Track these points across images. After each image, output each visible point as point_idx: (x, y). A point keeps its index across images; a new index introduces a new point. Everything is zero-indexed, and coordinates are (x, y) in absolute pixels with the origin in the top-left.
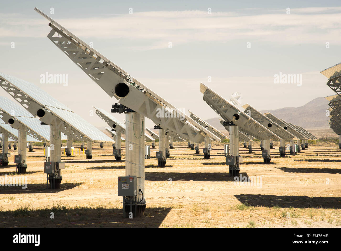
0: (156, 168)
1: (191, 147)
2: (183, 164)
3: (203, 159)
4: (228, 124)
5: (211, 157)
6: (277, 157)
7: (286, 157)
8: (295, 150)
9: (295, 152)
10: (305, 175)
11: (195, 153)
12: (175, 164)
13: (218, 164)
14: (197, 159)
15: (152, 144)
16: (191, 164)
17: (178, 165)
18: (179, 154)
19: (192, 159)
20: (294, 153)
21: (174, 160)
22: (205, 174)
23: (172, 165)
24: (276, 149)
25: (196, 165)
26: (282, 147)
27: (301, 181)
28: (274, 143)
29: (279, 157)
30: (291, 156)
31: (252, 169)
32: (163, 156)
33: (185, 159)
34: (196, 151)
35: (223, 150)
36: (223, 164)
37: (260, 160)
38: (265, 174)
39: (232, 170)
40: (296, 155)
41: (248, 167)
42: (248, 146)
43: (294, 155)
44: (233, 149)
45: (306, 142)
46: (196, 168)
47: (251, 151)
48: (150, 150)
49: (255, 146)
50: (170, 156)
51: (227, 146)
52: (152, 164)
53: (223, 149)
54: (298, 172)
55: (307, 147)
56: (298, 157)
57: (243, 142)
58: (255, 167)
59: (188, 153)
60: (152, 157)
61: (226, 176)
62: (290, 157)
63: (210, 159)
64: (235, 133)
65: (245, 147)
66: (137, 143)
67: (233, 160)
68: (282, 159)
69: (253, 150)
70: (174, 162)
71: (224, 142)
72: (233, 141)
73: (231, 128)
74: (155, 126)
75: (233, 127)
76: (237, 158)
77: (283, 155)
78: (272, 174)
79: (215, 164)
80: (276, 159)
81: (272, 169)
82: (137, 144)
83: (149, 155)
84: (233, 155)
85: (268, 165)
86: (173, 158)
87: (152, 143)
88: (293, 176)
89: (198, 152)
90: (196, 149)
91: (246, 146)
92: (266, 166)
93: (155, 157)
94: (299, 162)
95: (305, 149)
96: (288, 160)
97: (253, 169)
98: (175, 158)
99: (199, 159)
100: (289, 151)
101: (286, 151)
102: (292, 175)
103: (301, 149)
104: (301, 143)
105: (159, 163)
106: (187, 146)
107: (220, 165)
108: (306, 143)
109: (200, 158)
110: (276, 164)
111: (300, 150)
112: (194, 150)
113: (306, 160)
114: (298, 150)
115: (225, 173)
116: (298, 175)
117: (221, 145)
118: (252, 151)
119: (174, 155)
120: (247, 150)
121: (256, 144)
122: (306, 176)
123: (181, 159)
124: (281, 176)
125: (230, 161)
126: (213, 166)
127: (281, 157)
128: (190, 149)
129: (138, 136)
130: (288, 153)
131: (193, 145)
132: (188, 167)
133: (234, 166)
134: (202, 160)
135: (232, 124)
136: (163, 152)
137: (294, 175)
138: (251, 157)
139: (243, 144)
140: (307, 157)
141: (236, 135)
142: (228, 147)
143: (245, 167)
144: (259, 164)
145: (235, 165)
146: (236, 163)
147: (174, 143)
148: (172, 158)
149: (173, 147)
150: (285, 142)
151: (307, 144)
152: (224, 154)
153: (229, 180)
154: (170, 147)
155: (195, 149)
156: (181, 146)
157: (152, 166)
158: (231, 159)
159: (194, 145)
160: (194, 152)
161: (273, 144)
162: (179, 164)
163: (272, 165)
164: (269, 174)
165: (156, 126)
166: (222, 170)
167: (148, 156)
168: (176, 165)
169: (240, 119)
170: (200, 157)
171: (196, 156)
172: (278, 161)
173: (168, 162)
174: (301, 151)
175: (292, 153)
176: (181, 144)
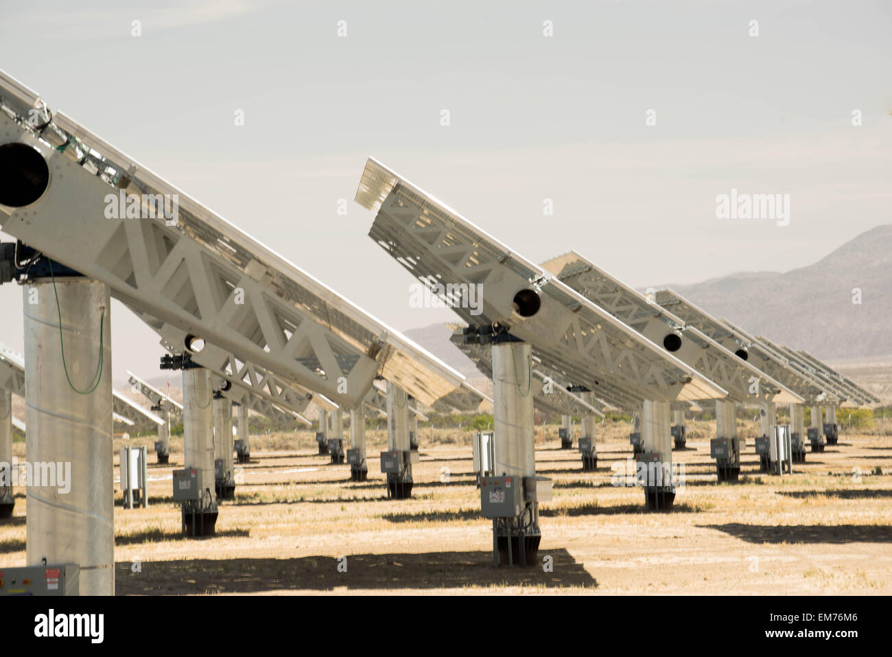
0: (174, 542)
1: (330, 450)
2: (295, 521)
3: (383, 498)
4: (487, 339)
5: (414, 491)
6: (704, 483)
7: (743, 482)
8: (781, 453)
9: (782, 458)
10: (826, 553)
11: (349, 475)
12: (257, 523)
13: (447, 516)
14: (356, 500)
15: (156, 444)
16: (331, 520)
17: (270, 527)
18: (276, 484)
19: (333, 501)
20: (777, 463)
21: (256, 507)
22: (389, 558)
23: (244, 528)
24: (700, 451)
25: (350, 525)
26: (726, 440)
27: (806, 579)
28: (691, 427)
29: (712, 483)
30: (764, 477)
31: (592, 533)
32: (204, 487)
33: (302, 500)
34: (349, 468)
35: (471, 462)
36: (469, 515)
37: (629, 495)
38: (651, 551)
39: (506, 539)
40: (789, 472)
41: (580, 526)
42: (580, 440)
43: (777, 474)
44: (508, 443)
45: (832, 417)
46: (352, 535)
47: (590, 463)
48: (147, 470)
49: (610, 441)
50: (238, 491)
51: (485, 439)
52: (154, 525)
53: (471, 456)
54: (792, 543)
55: (832, 441)
56: (795, 483)
57: (556, 428)
58: (606, 523)
59: (315, 479)
60: (153, 501)
61: (483, 565)
62: (759, 482)
63: (415, 498)
64: (516, 375)
65: (566, 445)
66: (79, 415)
67: (509, 494)
68: (727, 492)
69: (599, 456)
70: (255, 515)
71: (476, 427)
72: (511, 412)
73: (499, 354)
74: (167, 355)
75: (508, 347)
76: (527, 485)
77: (728, 473)
78: (681, 550)
79: (433, 517)
80: (699, 490)
81: (680, 531)
82: (80, 421)
83: (141, 491)
84: (512, 472)
85: (664, 515)
86: (250, 501)
87: (157, 441)
88: (774, 558)
89: (359, 474)
90: (353, 458)
91: (571, 443)
92: (656, 520)
93: (167, 500)
94: (800, 501)
95: (826, 448)
96: (750, 492)
97: (600, 531)
98: (258, 501)
99: (365, 500)
100: (757, 458)
101: (742, 459)
102: (769, 555)
103: (809, 449)
104: (808, 423)
105: (187, 519)
106: (313, 447)
107: (456, 522)
108: (827, 421)
109: (367, 497)
110: (698, 510)
111: (804, 454)
112: (341, 463)
113: (829, 494)
114: (794, 454)
115: (479, 554)
116: (795, 555)
117: (463, 443)
118: (596, 460)
119: (255, 489)
120: (573, 457)
121: (614, 432)
122: (829, 557)
123: (285, 502)
124: (720, 560)
125: (496, 498)
126: (425, 527)
127: (719, 482)
128: (328, 459)
129: (81, 384)
130: (750, 468)
131: (340, 441)
132: (314, 532)
133: (516, 519)
134: (377, 503)
135: (502, 335)
136: (203, 473)
137: (775, 555)
138: (590, 486)
139: (555, 433)
140: (834, 480)
141: (519, 385)
142: (491, 445)
143: (563, 527)
144: (626, 513)
145: (518, 513)
146: (523, 505)
147: (252, 439)
148: (244, 501)
149: (252, 455)
150: (739, 421)
151: (835, 426)
152: (474, 478)
153: (493, 582)
154: (235, 455)
155: (345, 461)
156: (287, 448)
157: (156, 536)
158: (500, 489)
159: (344, 442)
160: (345, 471)
161: (687, 432)
162: (277, 521)
163: (681, 516)
164: (669, 553)
165: (171, 356)
166: (462, 539)
167: (136, 493)
168: (264, 527)
169: (543, 311)
170: (368, 493)
171: (351, 488)
172: (707, 498)
173: (227, 516)
174: (808, 457)
175: (767, 466)
176: (285, 440)
